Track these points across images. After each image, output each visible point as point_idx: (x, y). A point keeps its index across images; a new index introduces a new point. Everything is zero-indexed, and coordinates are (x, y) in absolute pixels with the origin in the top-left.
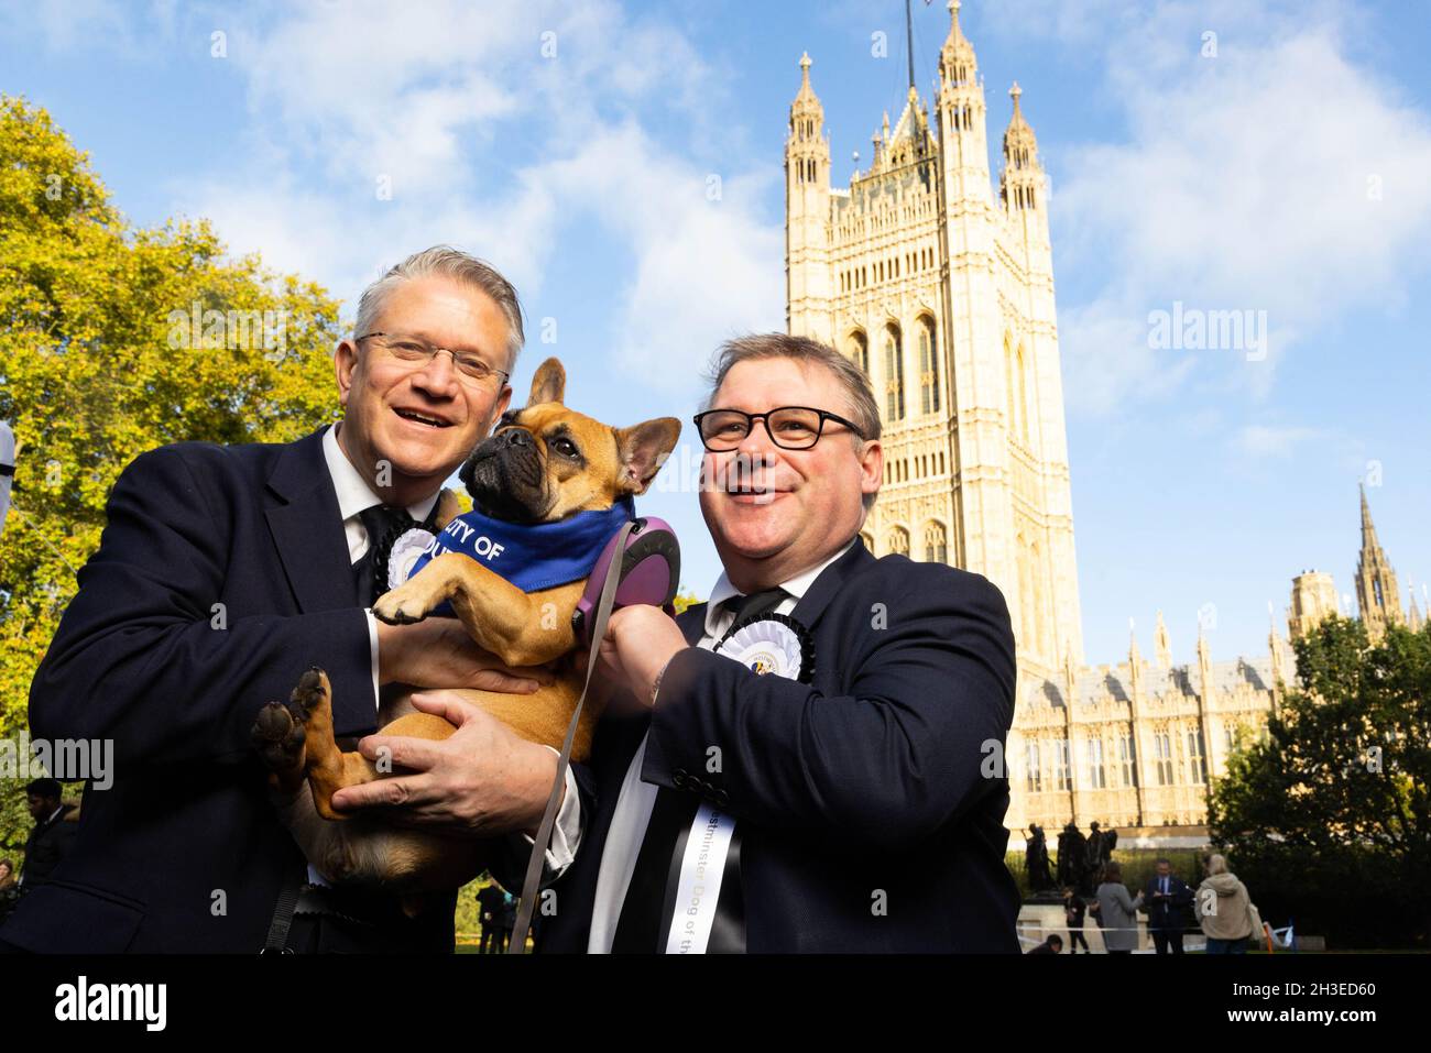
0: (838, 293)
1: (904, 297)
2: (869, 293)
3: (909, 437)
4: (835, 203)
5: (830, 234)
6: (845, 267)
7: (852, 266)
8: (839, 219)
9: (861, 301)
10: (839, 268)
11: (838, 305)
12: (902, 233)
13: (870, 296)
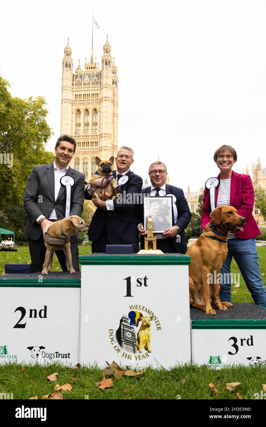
0: (74, 99)
1: (91, 104)
2: (82, 101)
3: (90, 137)
4: (75, 76)
5: (73, 84)
6: (76, 93)
7: (78, 93)
8: (76, 81)
9: (80, 103)
10: (74, 93)
11: (74, 102)
12: (91, 88)
13: (82, 102)
